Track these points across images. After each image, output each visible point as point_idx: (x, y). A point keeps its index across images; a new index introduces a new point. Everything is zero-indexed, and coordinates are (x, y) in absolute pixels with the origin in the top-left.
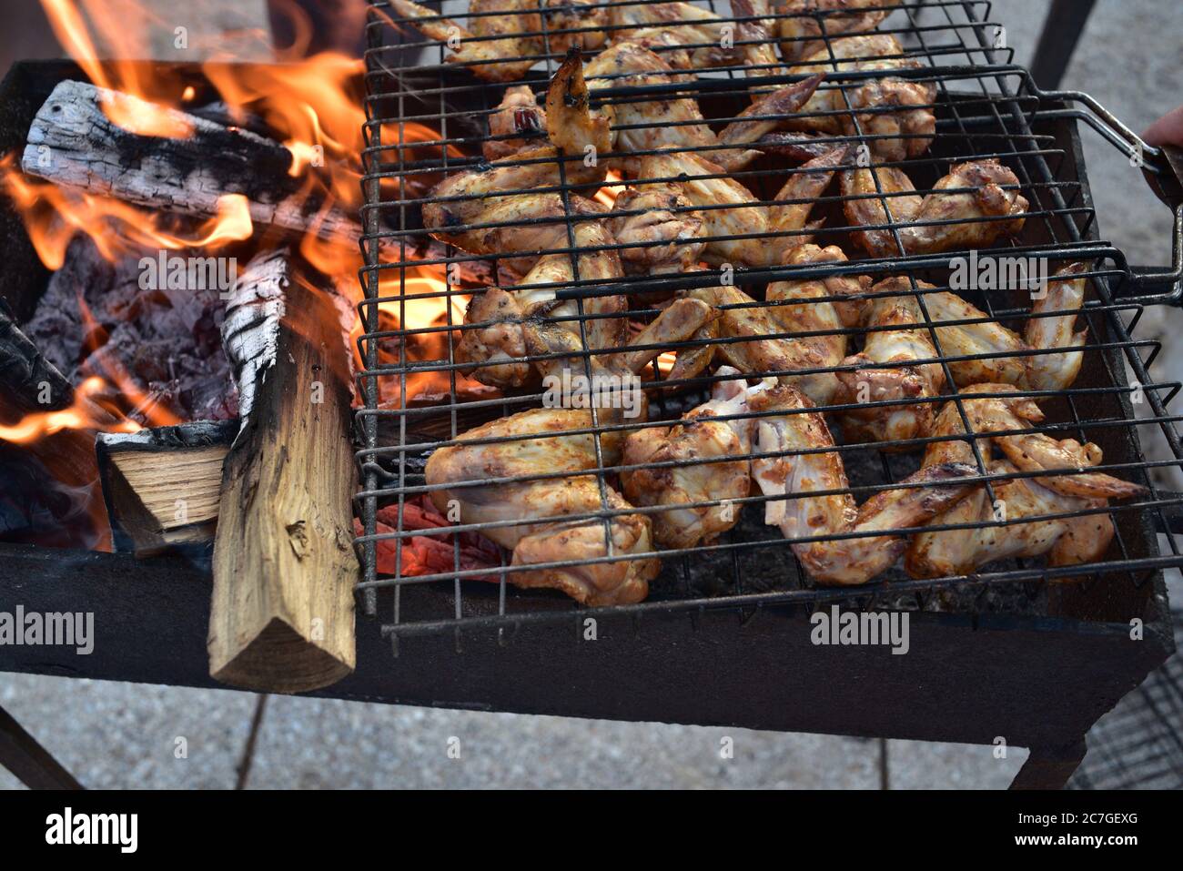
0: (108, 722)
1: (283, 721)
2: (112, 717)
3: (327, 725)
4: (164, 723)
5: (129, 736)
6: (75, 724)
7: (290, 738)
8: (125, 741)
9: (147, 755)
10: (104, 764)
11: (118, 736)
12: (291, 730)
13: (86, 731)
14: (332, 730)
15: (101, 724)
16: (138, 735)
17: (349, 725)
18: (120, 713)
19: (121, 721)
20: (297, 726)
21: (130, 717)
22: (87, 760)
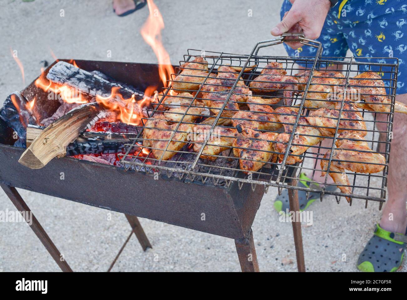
0: (91, 253)
1: (135, 262)
2: (92, 252)
3: (146, 265)
4: (104, 256)
5: (95, 258)
6: (82, 252)
7: (136, 266)
8: (93, 259)
9: (98, 264)
10: (86, 264)
11: (92, 257)
12: (136, 264)
13: (85, 254)
14: (147, 266)
15: (89, 253)
16: (97, 257)
17: (152, 266)
18: (94, 251)
19: (94, 253)
20: (138, 264)
21: (97, 253)
22: (83, 262)
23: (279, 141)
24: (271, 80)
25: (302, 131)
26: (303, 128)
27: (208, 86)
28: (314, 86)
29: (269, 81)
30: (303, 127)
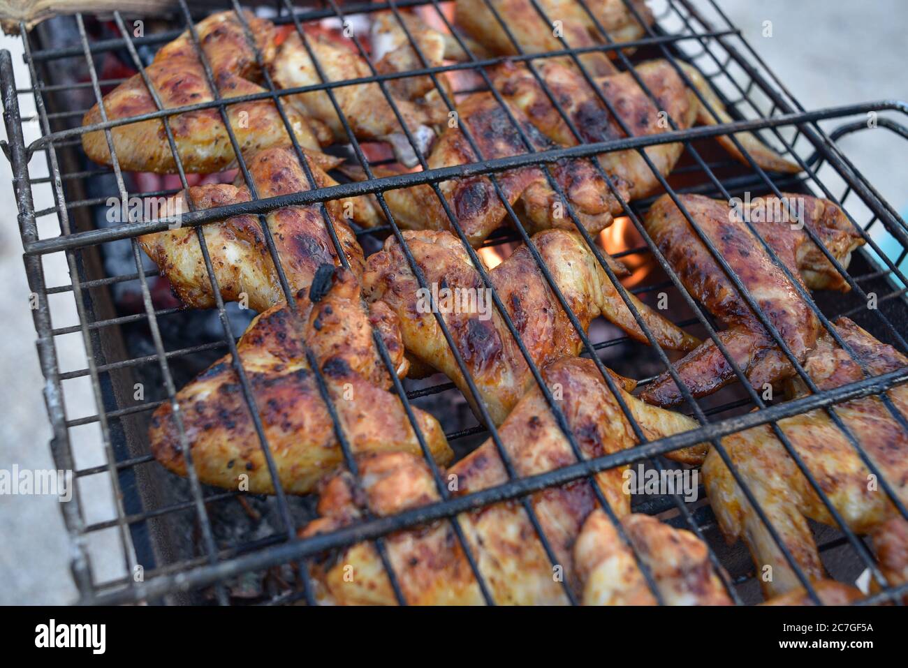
23: (359, 473)
24: (729, 251)
25: (503, 536)
26: (522, 534)
27: (528, 75)
28: (826, 431)
29: (718, 247)
30: (529, 528)
